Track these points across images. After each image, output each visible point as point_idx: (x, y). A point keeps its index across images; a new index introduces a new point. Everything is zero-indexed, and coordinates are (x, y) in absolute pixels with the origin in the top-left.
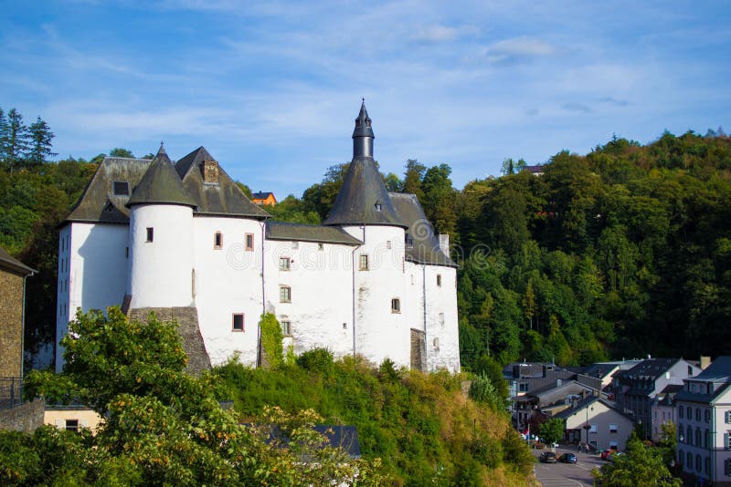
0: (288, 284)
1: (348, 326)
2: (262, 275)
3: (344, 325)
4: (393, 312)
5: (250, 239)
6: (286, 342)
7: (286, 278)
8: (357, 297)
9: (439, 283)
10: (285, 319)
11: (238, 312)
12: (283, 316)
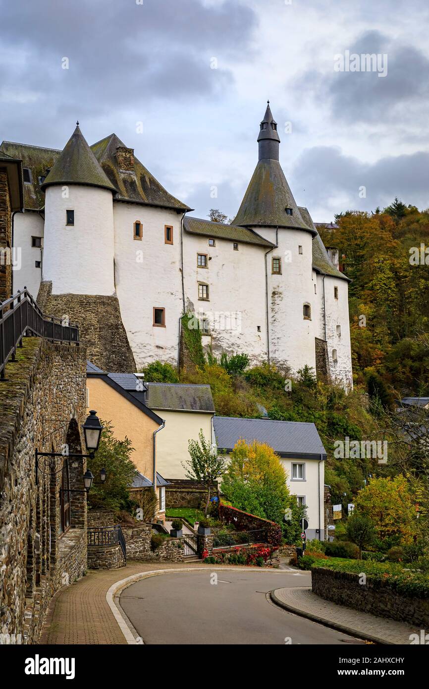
0: (206, 281)
1: (261, 329)
2: (181, 270)
3: (259, 327)
4: (305, 319)
5: (169, 230)
6: (205, 341)
7: (203, 275)
8: (270, 301)
9: (336, 296)
11: (159, 306)
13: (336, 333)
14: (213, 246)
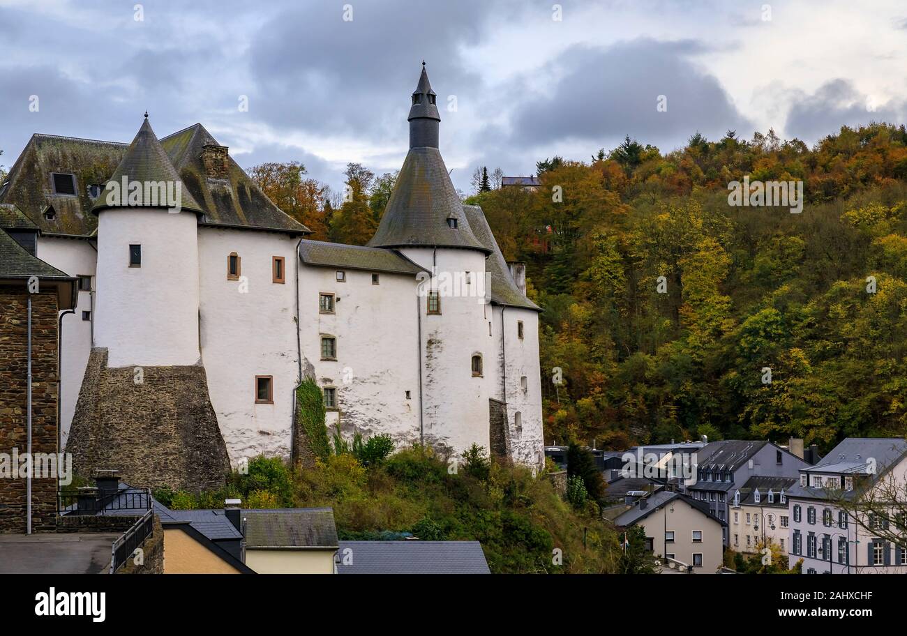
0: (332, 333)
1: (411, 395)
2: (296, 320)
3: (408, 393)
4: (474, 376)
5: (279, 262)
6: (331, 418)
8: (424, 354)
9: (520, 335)
10: (328, 385)
11: (264, 373)
12: (326, 380)
13: (520, 388)
14: (343, 280)
